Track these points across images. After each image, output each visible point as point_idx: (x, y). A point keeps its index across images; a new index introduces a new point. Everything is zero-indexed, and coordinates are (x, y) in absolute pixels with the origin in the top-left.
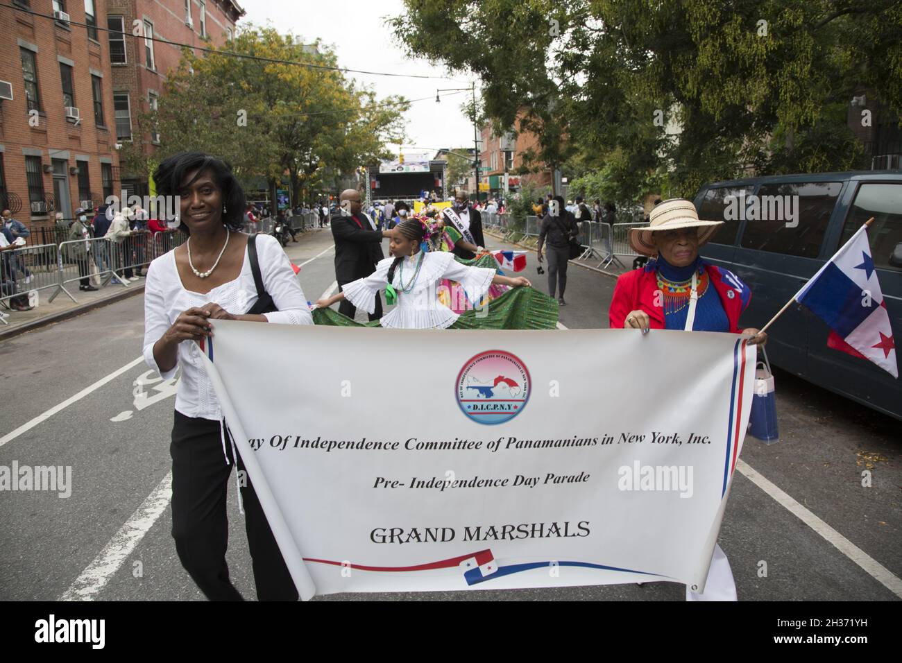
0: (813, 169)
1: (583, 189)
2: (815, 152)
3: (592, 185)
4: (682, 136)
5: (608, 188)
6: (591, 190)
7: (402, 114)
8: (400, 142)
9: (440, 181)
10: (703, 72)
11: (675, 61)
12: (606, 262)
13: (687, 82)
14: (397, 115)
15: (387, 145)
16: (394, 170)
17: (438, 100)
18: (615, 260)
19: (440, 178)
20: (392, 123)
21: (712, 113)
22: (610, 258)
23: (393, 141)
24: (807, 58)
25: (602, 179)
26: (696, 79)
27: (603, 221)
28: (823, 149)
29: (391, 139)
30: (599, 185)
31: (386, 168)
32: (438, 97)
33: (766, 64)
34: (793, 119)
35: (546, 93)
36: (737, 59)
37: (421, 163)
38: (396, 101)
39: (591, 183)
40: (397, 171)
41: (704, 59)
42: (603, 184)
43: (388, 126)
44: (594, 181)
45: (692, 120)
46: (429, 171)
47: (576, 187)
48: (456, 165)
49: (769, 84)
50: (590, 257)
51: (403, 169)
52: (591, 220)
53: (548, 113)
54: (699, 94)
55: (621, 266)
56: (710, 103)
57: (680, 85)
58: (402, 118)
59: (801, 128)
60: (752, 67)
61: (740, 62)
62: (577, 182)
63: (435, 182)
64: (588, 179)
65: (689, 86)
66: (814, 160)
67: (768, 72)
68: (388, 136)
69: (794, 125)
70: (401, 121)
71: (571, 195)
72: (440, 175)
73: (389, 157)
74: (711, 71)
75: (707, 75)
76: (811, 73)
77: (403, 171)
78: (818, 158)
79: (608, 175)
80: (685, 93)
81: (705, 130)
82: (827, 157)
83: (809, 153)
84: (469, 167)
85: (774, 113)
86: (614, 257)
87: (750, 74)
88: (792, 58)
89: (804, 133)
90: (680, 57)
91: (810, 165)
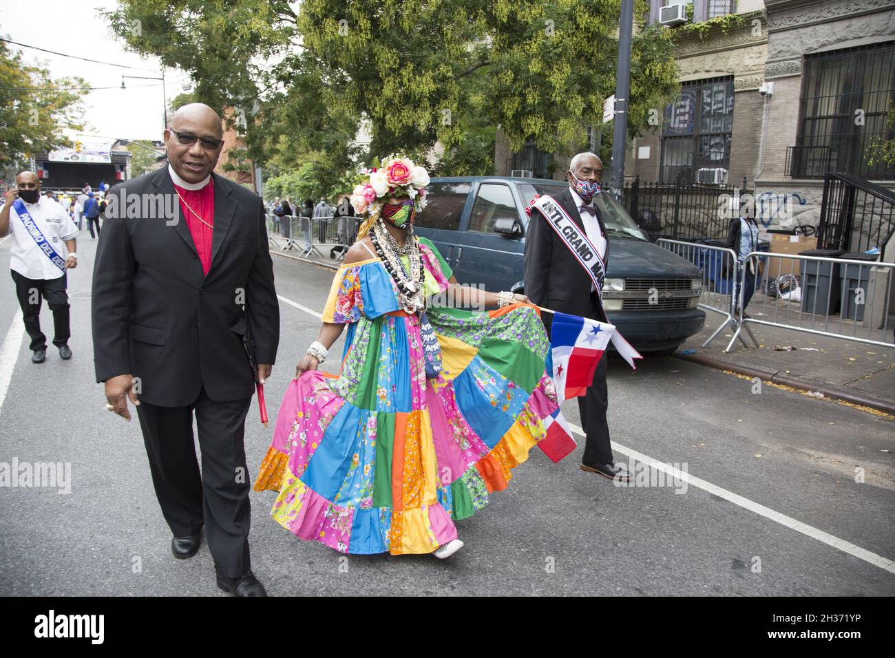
0: (461, 175)
1: (280, 187)
2: (462, 163)
3: (289, 184)
4: (372, 145)
5: (305, 187)
6: (288, 188)
7: (83, 97)
8: (80, 128)
9: (122, 174)
10: (387, 100)
11: (367, 89)
12: (306, 252)
13: (375, 105)
14: (76, 98)
15: (64, 130)
16: (68, 159)
17: (123, 87)
18: (314, 250)
19: (122, 170)
20: (69, 106)
21: (393, 130)
22: (309, 248)
23: (72, 127)
24: (455, 99)
25: (298, 179)
26: (382, 104)
27: (303, 215)
28: (467, 162)
29: (69, 124)
30: (296, 184)
31: (58, 156)
32: (123, 84)
33: (429, 99)
34: (447, 139)
35: (250, 97)
36: (410, 93)
37: (101, 153)
38: (75, 82)
39: (287, 182)
40: (70, 160)
41: (388, 91)
42: (301, 183)
43: (65, 109)
44: (291, 180)
45: (379, 134)
46: (109, 161)
47: (273, 186)
48: (139, 158)
49: (431, 113)
50: (290, 249)
51: (78, 158)
52: (291, 215)
53: (253, 115)
54: (384, 115)
55: (320, 256)
56: (392, 123)
57: (371, 108)
58: (81, 101)
59: (452, 146)
60: (420, 100)
61: (412, 96)
62: (273, 181)
63: (117, 175)
64: (284, 179)
65: (377, 109)
66: (461, 169)
67: (430, 105)
68: (66, 121)
69: (448, 143)
70: (81, 105)
71: (268, 193)
72: (123, 168)
73: (66, 144)
74: (393, 100)
75: (390, 102)
76: (458, 109)
77: (79, 161)
78: (464, 167)
79: (305, 175)
80: (374, 114)
81: (388, 143)
82: (470, 167)
83: (458, 164)
84: (154, 161)
85: (435, 134)
86: (313, 247)
87: (419, 105)
88: (446, 98)
89: (455, 150)
90: (370, 87)
91: (459, 172)
